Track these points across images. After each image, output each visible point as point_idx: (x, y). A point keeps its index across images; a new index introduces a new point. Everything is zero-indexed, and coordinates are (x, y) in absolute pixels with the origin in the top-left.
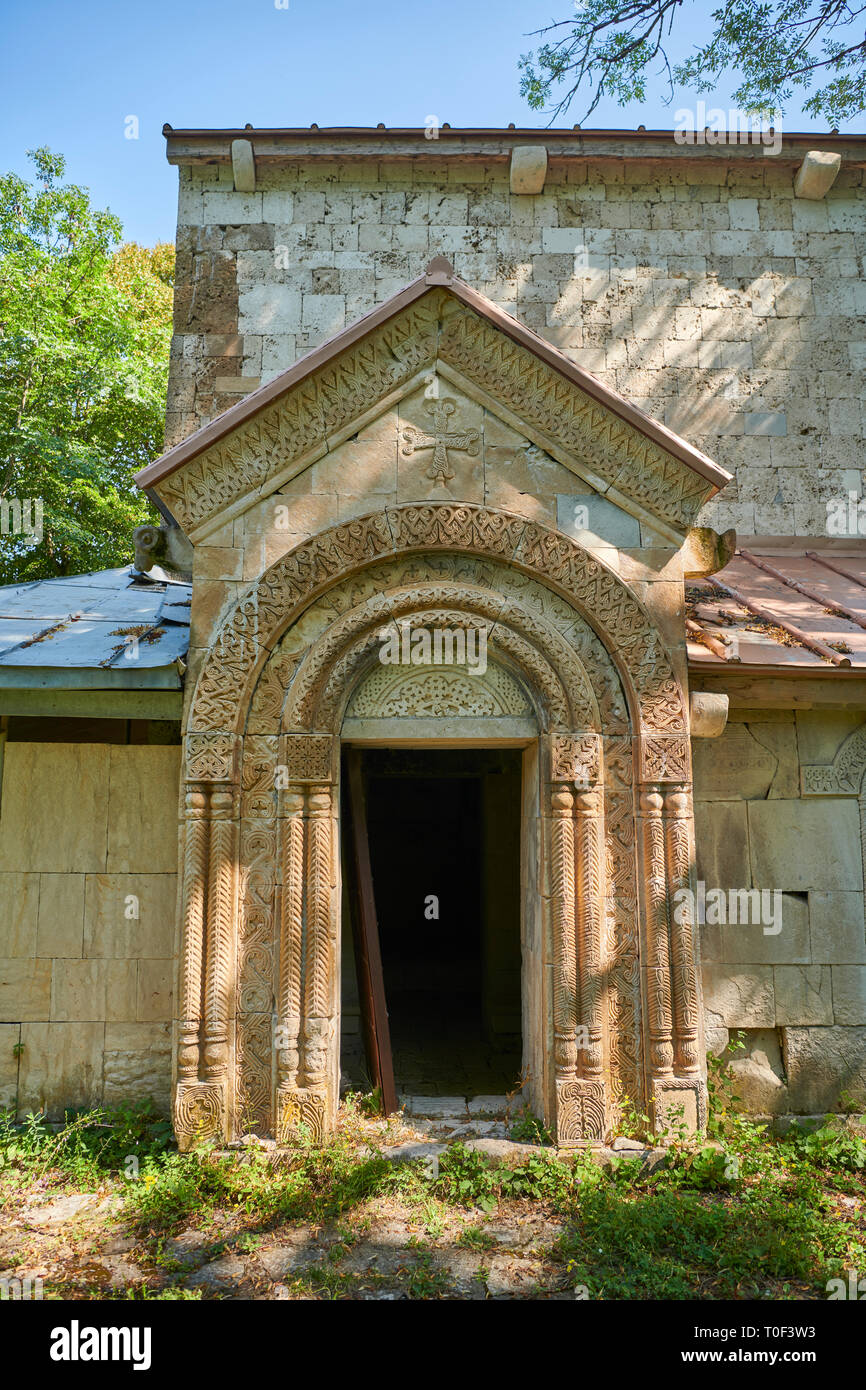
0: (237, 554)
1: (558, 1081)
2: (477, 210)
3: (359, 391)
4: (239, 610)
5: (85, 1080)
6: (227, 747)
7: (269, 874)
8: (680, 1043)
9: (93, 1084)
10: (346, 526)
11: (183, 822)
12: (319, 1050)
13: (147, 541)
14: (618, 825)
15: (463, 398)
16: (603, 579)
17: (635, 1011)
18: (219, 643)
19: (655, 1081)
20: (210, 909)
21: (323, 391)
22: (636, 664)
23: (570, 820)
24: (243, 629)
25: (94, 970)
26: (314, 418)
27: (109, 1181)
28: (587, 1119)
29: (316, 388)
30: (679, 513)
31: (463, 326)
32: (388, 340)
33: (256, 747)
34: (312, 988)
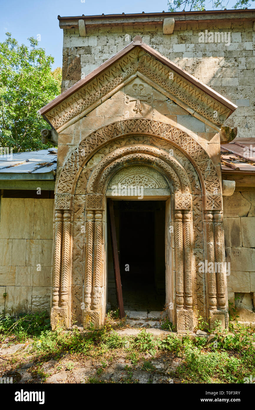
0: (72, 136)
1: (177, 310)
2: (153, 40)
3: (112, 82)
4: (72, 154)
5: (26, 305)
6: (68, 198)
7: (82, 240)
8: (219, 298)
9: (29, 306)
10: (107, 126)
11: (54, 223)
12: (98, 298)
13: (45, 134)
14: (198, 225)
15: (146, 84)
16: (193, 143)
17: (204, 287)
18: (66, 165)
19: (211, 311)
20: (63, 250)
21: (100, 82)
22: (204, 171)
23: (181, 223)
24: (74, 160)
25: (29, 270)
26: (97, 92)
27: (30, 339)
28: (187, 323)
29: (97, 81)
30: (219, 120)
31: (146, 59)
32: (121, 65)
33: (78, 198)
34: (96, 277)
